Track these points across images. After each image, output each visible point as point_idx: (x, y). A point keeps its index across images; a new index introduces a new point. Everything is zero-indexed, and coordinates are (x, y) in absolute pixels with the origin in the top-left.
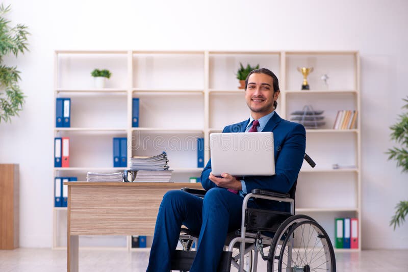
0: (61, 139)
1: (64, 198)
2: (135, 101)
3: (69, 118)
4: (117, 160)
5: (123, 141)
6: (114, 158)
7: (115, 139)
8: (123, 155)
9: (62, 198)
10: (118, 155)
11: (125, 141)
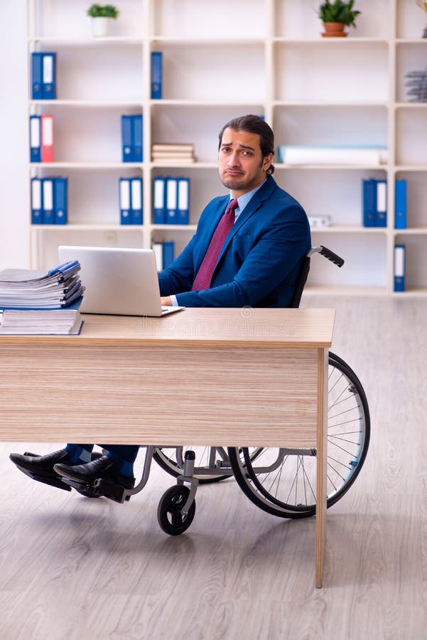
0: (40, 118)
1: (46, 211)
2: (156, 56)
3: (53, 85)
4: (128, 151)
5: (136, 122)
6: (124, 147)
7: (124, 117)
8: (137, 144)
9: (42, 210)
10: (129, 143)
11: (139, 121)
